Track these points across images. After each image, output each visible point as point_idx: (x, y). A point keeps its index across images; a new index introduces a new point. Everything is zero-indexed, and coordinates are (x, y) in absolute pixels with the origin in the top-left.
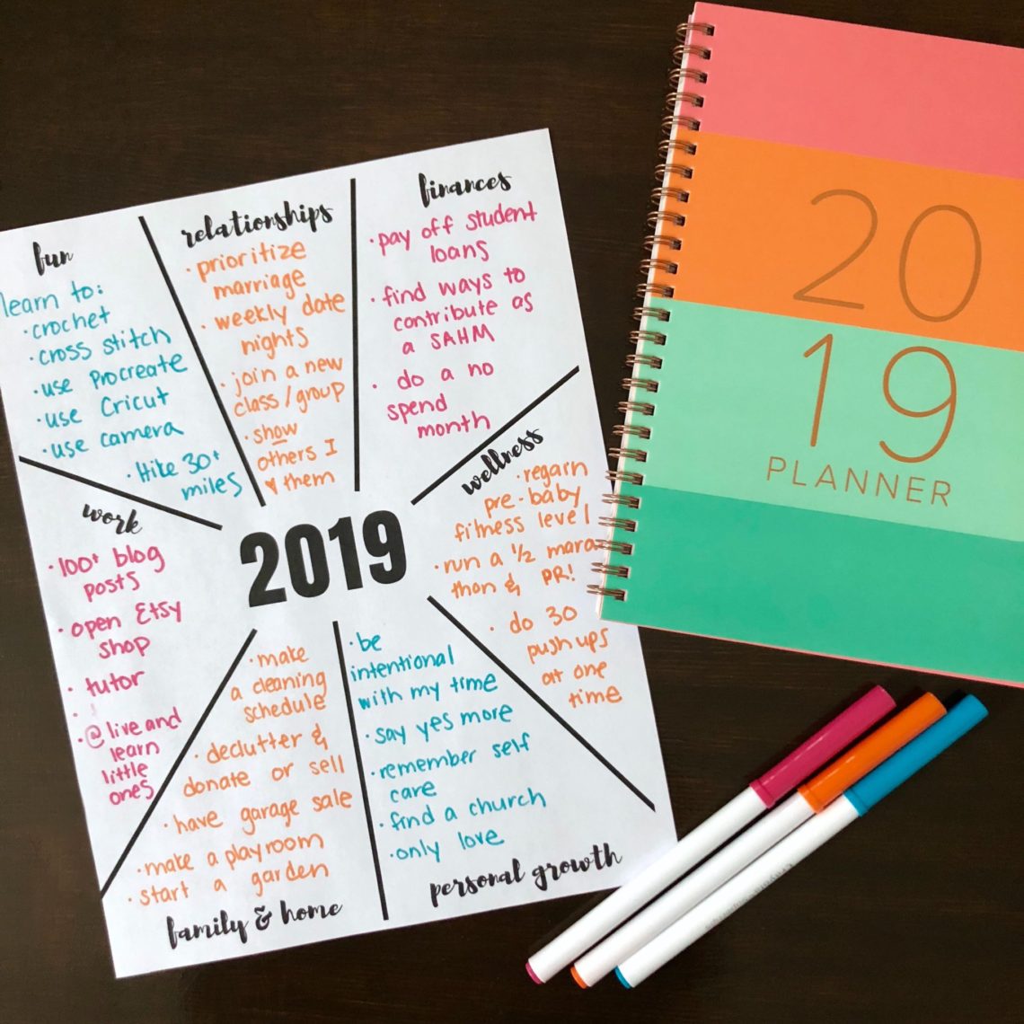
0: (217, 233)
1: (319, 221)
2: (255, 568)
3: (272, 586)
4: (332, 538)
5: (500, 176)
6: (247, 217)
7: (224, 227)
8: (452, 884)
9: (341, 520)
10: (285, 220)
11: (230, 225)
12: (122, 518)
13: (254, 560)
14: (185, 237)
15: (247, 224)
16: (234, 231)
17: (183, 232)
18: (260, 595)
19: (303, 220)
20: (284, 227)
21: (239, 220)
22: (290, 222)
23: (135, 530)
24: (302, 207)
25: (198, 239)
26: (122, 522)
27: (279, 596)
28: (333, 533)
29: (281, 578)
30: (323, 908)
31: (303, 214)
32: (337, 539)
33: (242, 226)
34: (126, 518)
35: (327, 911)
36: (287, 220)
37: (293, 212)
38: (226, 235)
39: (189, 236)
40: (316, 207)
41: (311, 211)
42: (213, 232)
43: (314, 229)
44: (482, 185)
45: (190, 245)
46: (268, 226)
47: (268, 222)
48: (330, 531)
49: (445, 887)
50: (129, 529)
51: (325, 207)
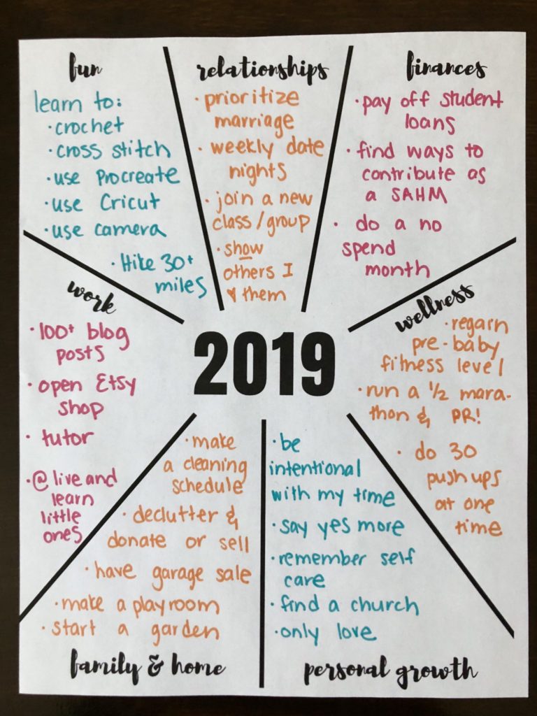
0: (227, 72)
1: (315, 77)
2: (205, 362)
3: (216, 379)
4: (274, 348)
5: (478, 64)
6: (254, 63)
7: (234, 68)
8: (324, 667)
9: (285, 334)
10: (287, 71)
11: (239, 67)
12: (100, 298)
13: (206, 355)
14: (200, 71)
15: (254, 69)
16: (241, 73)
17: (199, 67)
18: (205, 385)
19: (302, 73)
20: (285, 77)
21: (248, 65)
22: (291, 73)
23: (109, 311)
24: (303, 62)
25: (210, 75)
26: (100, 302)
27: (221, 389)
28: (276, 344)
29: (225, 374)
30: (208, 667)
31: (303, 68)
32: (279, 350)
33: (249, 70)
34: (103, 299)
35: (212, 669)
36: (288, 72)
37: (295, 65)
38: (234, 75)
39: (203, 70)
40: (315, 64)
41: (310, 66)
42: (224, 71)
43: (310, 83)
44: (461, 70)
45: (203, 78)
46: (271, 74)
47: (272, 70)
48: (274, 341)
49: (318, 668)
50: (104, 309)
51: (323, 66)
